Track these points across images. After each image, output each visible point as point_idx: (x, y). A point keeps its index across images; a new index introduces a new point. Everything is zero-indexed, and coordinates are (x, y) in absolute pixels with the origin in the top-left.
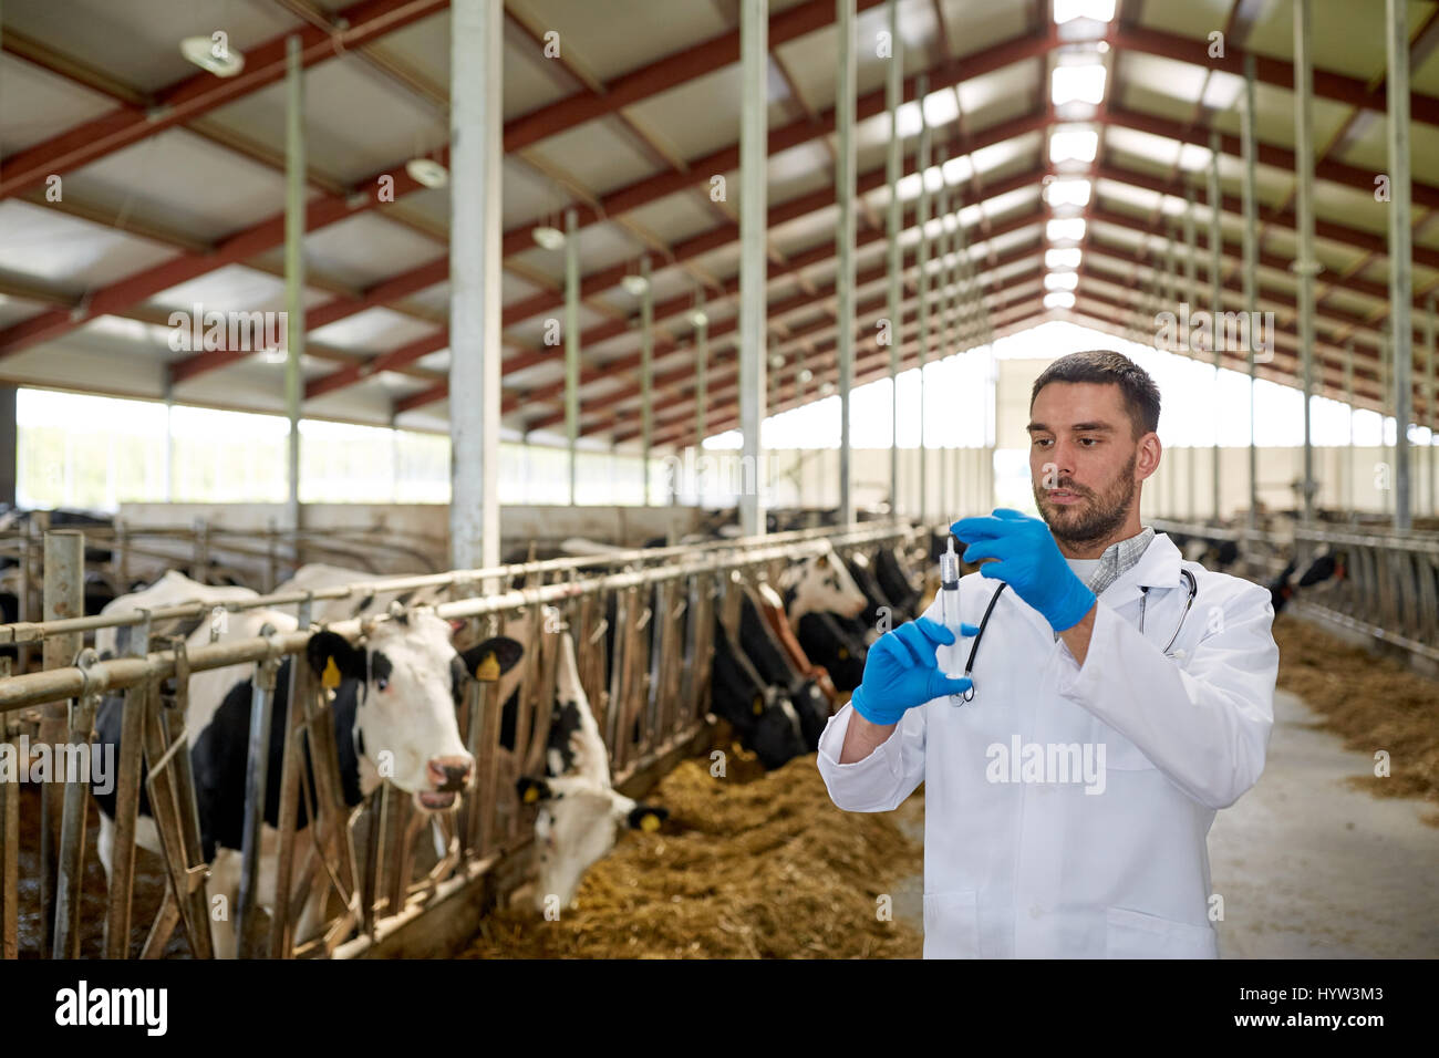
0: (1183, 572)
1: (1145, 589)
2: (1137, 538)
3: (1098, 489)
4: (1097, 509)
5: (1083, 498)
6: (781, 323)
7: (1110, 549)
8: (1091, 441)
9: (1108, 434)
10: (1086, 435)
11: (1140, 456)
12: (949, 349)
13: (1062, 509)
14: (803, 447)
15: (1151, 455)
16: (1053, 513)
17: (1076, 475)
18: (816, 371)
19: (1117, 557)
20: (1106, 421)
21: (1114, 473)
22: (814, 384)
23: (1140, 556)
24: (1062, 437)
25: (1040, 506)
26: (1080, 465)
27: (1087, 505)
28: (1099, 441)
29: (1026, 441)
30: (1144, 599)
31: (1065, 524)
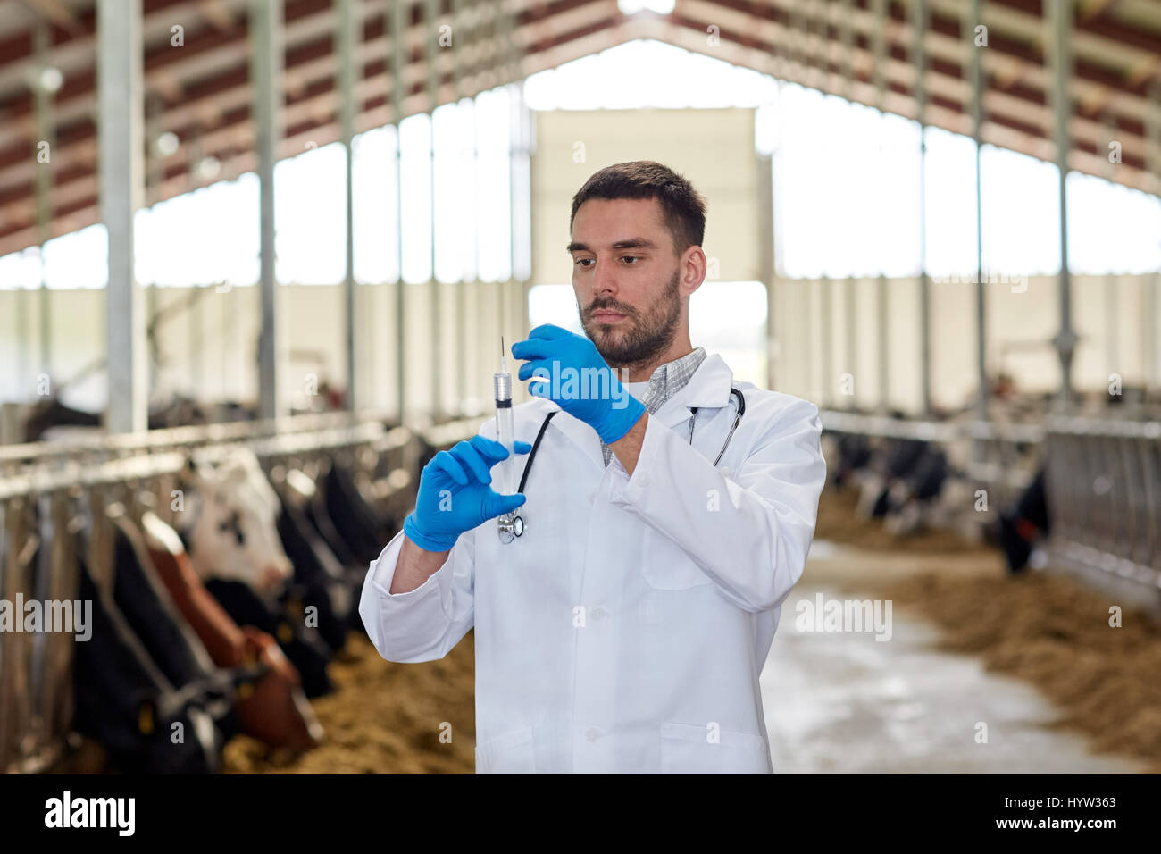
0: (733, 391)
1: (694, 410)
2: (687, 357)
3: (642, 308)
4: (642, 328)
5: (627, 319)
6: (170, 79)
7: (658, 371)
8: (632, 258)
9: (649, 251)
10: (628, 251)
11: (684, 272)
12: (445, 91)
13: (607, 329)
14: (161, 282)
15: (696, 269)
16: (599, 335)
17: (619, 295)
18: (185, 135)
19: (665, 378)
20: (646, 238)
21: (657, 290)
22: (182, 158)
23: (690, 376)
24: (603, 255)
25: (585, 329)
26: (622, 283)
27: (632, 325)
28: (640, 259)
29: (568, 261)
30: (692, 422)
31: (612, 345)
